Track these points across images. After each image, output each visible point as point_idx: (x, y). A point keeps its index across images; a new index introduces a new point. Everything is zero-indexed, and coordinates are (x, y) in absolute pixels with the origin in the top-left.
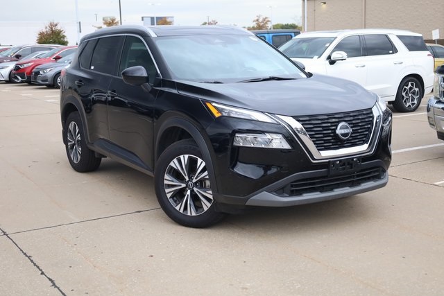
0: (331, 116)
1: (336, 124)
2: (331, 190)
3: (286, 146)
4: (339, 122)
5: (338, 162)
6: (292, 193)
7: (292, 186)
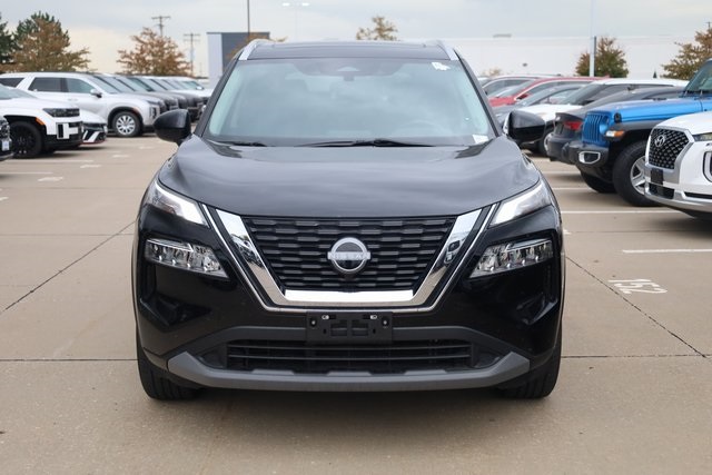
0: (326, 222)
1: (331, 240)
2: (325, 372)
3: (222, 273)
4: (340, 237)
5: (327, 317)
6: (232, 365)
7: (231, 350)
